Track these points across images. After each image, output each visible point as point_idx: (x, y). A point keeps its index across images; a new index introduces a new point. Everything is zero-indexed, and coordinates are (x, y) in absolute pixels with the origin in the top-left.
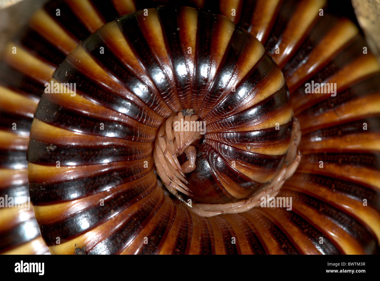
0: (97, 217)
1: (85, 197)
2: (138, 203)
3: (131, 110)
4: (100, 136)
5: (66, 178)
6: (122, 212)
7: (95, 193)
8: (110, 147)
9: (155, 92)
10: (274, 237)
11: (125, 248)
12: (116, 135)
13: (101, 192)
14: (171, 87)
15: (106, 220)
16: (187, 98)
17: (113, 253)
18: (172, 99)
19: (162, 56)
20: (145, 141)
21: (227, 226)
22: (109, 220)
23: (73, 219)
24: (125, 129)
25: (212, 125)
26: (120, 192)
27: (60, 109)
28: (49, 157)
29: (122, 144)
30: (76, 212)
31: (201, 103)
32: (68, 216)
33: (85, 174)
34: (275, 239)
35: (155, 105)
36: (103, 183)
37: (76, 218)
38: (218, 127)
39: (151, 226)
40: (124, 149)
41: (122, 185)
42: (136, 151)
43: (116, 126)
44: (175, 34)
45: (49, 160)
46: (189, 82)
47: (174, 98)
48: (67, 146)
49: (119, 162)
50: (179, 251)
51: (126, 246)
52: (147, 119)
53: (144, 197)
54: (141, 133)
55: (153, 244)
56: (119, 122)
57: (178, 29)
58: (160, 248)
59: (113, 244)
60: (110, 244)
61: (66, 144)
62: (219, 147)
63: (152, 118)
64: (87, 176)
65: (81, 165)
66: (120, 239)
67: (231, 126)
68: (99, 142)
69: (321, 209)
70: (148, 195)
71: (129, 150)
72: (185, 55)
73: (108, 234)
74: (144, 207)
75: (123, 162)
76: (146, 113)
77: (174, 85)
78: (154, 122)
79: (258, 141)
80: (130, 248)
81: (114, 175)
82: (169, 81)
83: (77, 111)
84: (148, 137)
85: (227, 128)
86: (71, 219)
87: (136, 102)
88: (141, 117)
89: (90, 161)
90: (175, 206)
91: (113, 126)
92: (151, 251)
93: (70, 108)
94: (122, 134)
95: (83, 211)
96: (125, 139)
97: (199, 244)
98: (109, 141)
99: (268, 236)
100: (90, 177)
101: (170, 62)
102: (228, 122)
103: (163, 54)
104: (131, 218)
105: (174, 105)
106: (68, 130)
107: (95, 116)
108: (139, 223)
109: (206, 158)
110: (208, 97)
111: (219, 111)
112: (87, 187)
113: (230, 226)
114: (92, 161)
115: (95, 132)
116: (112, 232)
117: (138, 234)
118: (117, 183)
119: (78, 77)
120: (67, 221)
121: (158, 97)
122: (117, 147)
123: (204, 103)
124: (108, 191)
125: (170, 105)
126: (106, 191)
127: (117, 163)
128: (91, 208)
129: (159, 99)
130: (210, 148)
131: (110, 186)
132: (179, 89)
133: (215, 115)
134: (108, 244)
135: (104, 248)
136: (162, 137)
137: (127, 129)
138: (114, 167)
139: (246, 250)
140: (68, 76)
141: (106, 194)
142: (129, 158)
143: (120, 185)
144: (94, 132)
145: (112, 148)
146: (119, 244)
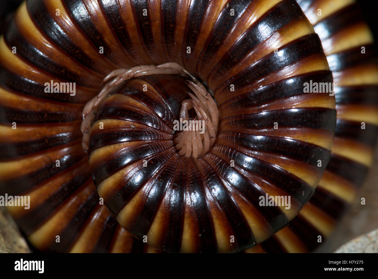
0: (271, 62)
1: (283, 80)
2: (233, 75)
3: (243, 160)
4: (271, 137)
5: (301, 97)
6: (248, 66)
7: (274, 84)
8: (261, 128)
9: (221, 176)
10: (107, 45)
11: (244, 33)
12: (256, 138)
13: (268, 85)
14: (206, 181)
15: (262, 59)
16: (191, 171)
17: (256, 29)
18: (205, 170)
19: (215, 210)
20: (228, 133)
21: (150, 54)
22: (260, 59)
23: (293, 60)
24: (247, 143)
25: (168, 147)
26: (250, 86)
27: (308, 160)
28: (317, 116)
29: (250, 130)
30: (290, 66)
31: (178, 166)
32: (298, 62)
33: (283, 101)
34: (107, 43)
35: (221, 164)
36: (266, 94)
37: (290, 61)
38: (163, 145)
39: (220, 54)
40: (248, 126)
41: (249, 92)
42: (236, 124)
43: (256, 146)
44: (204, 231)
45: (317, 113)
46: (190, 185)
47: (203, 171)
48: (301, 127)
49: (251, 113)
50: (194, 31)
51: (244, 35)
52: (227, 152)
53: (227, 81)
54: (232, 140)
55: (218, 37)
56: (253, 149)
57: (200, 235)
58: (211, 33)
59: (256, 37)
60: (259, 37)
61: (302, 129)
62: (162, 126)
63: (222, 153)
64: (282, 100)
65: (287, 109)
66: (250, 42)
67: (151, 145)
68: (272, 131)
69: (63, 71)
70: (223, 82)
71: (243, 124)
72: (195, 211)
73: (261, 46)
74: (227, 72)
75: (248, 113)
76: (228, 157)
77: (204, 182)
78: (221, 150)
79: (125, 132)
80: (239, 34)
81: (256, 101)
82: (208, 186)
83: (293, 159)
84: (225, 137)
85: (155, 143)
86: (295, 59)
87: (238, 168)
88: (233, 154)
89: (279, 114)
90: (197, 72)
91: (259, 146)
92: (220, 30)
93: (299, 162)
94: (250, 139)
95: (284, 67)
96: (247, 134)
97: (176, 38)
98: (262, 132)
99: (113, 46)
100: (279, 98)
101: (209, 204)
102: (153, 149)
103: (214, 211)
104: (239, 61)
105: (203, 165)
106: (300, 141)
107: (277, 155)
108: (232, 57)
109: (173, 116)
110: (172, 172)
111: (162, 159)
112: (281, 90)
113: (147, 55)
114: (277, 114)
115: (275, 140)
116: (256, 48)
117: (232, 46)
118: (253, 94)
119: (293, 190)
120: (298, 57)
121: (219, 172)
122: (254, 128)
123: (175, 166)
124: (261, 86)
125: (207, 165)
126: (263, 86)
127: (254, 113)
128: (277, 70)
129: (217, 170)
130: (170, 126)
131: (259, 91)
132: (199, 179)
133: (166, 156)
134: (260, 37)
135: (264, 33)
136: (212, 137)
137: (246, 144)
138: (256, 108)
139: (133, 33)
140: (302, 191)
141: (263, 84)
142: (243, 117)
143: (250, 92)
144: (277, 140)
145: (259, 126)
146: (249, 36)
